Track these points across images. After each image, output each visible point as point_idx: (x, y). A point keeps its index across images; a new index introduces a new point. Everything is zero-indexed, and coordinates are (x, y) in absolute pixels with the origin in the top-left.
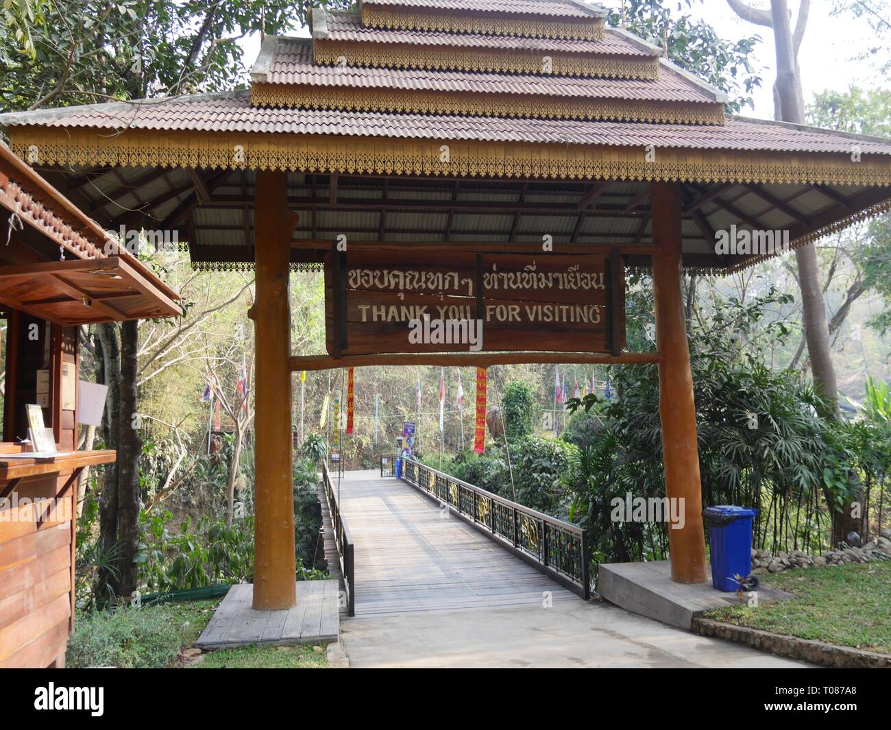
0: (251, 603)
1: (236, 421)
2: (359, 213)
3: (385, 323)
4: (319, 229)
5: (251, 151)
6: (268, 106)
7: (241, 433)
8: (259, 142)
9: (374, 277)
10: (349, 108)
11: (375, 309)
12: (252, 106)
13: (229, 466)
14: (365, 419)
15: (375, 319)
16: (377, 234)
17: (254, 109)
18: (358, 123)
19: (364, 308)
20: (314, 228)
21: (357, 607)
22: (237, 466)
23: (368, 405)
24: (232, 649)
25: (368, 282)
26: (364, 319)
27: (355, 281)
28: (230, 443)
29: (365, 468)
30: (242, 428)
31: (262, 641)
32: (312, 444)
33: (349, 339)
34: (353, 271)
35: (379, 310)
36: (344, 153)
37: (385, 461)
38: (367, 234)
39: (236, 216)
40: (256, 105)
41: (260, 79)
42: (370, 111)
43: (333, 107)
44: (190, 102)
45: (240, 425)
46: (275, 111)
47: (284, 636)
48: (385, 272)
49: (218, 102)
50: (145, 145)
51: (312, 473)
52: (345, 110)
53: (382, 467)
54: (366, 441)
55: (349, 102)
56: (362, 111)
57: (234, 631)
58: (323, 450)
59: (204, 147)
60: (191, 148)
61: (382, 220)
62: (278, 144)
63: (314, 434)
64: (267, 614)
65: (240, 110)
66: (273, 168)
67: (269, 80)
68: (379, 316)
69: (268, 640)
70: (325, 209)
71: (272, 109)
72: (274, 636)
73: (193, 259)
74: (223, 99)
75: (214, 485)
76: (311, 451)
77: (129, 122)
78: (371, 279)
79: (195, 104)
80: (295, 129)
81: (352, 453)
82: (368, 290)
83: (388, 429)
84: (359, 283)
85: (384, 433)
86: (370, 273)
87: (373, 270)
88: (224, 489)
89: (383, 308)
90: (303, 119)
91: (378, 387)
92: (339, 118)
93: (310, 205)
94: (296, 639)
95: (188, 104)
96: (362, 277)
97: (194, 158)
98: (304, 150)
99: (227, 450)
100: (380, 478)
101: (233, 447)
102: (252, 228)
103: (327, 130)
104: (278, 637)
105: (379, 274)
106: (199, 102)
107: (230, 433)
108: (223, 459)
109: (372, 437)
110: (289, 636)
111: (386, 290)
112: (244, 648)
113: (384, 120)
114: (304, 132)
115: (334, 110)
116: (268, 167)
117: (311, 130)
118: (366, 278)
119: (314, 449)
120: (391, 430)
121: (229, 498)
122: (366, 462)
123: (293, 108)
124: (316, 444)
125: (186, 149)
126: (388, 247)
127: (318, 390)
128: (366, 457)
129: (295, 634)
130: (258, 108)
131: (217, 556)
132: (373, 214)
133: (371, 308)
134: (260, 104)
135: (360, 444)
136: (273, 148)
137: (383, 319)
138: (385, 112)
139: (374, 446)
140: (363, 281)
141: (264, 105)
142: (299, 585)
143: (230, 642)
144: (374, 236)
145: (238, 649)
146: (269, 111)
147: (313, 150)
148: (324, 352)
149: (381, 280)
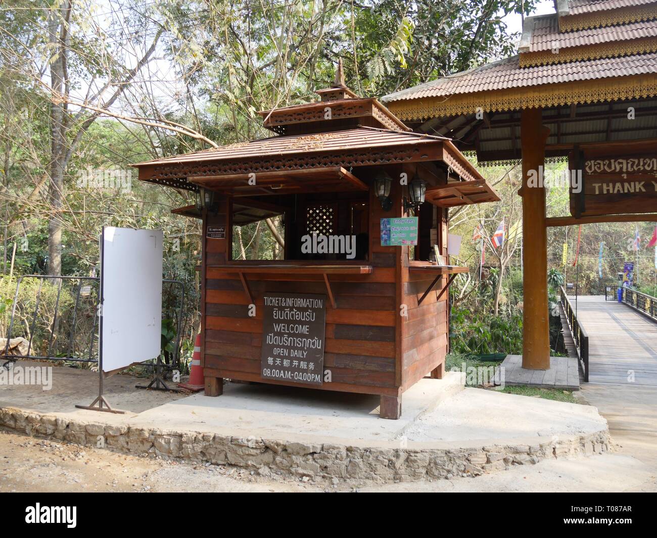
0: (521, 365)
1: (500, 259)
2: (592, 121)
3: (613, 194)
4: (563, 134)
5: (523, 98)
6: (531, 66)
7: (503, 267)
8: (527, 92)
9: (604, 165)
10: (585, 59)
11: (605, 186)
12: (520, 68)
13: (494, 288)
14: (592, 260)
15: (605, 192)
16: (605, 134)
17: (522, 70)
18: (593, 69)
19: (597, 186)
20: (559, 135)
21: (590, 377)
22: (500, 289)
23: (594, 249)
24: (512, 386)
25: (599, 168)
26: (597, 193)
27: (590, 168)
28: (494, 274)
29: (592, 294)
30: (503, 264)
31: (530, 384)
32: (553, 276)
33: (586, 206)
34: (589, 162)
35: (608, 186)
36: (584, 91)
37: (608, 289)
38: (597, 134)
39: (506, 131)
40: (523, 66)
41: (525, 50)
42: (601, 58)
43: (574, 60)
44: (481, 71)
45: (502, 262)
46: (536, 69)
47: (544, 383)
48: (612, 161)
49: (497, 68)
50: (459, 102)
51: (553, 295)
52: (583, 60)
53: (606, 294)
54: (593, 276)
55: (586, 55)
56: (595, 59)
57: (512, 377)
58: (561, 280)
59: (494, 99)
60: (486, 101)
61: (609, 124)
62: (539, 92)
63: (554, 269)
64: (532, 371)
65: (513, 72)
66: (537, 107)
67: (531, 50)
68: (608, 190)
69: (534, 384)
70: (566, 121)
71: (533, 67)
72: (538, 382)
73: (479, 160)
74: (500, 65)
75: (484, 300)
76: (552, 280)
77: (449, 90)
78: (602, 166)
79: (484, 71)
80: (550, 81)
81: (583, 284)
82: (600, 173)
83: (611, 267)
84: (593, 170)
85: (608, 270)
86: (601, 163)
87: (603, 160)
88: (491, 303)
89: (611, 185)
90: (555, 72)
91: (603, 237)
92: (579, 67)
93: (556, 120)
94: (552, 385)
95: (480, 72)
96: (595, 165)
97: (488, 106)
98: (556, 93)
99: (493, 278)
100: (605, 301)
101: (497, 277)
102: (516, 138)
103: (571, 78)
104: (540, 383)
105: (608, 162)
106: (487, 70)
107: (495, 267)
108: (490, 284)
109: (598, 273)
110: (548, 383)
111: (614, 172)
112: (519, 386)
113: (612, 64)
114: (556, 82)
115: (575, 62)
116: (534, 106)
117: (561, 80)
118: (598, 166)
119: (554, 279)
120: (613, 268)
121: (495, 309)
122: (592, 290)
123: (547, 65)
124: (555, 276)
125: (483, 101)
126: (614, 144)
127: (555, 240)
128: (593, 287)
129: (552, 383)
130: (524, 69)
131: (496, 338)
132: (602, 121)
133: (602, 185)
134: (525, 66)
135: (588, 278)
136: (536, 94)
137: (611, 192)
138: (612, 57)
139: (600, 279)
140: (596, 168)
141: (528, 66)
142: (551, 359)
143: (511, 383)
144: (603, 136)
145: (515, 386)
146: (531, 70)
147: (563, 92)
148: (569, 214)
149: (609, 166)
